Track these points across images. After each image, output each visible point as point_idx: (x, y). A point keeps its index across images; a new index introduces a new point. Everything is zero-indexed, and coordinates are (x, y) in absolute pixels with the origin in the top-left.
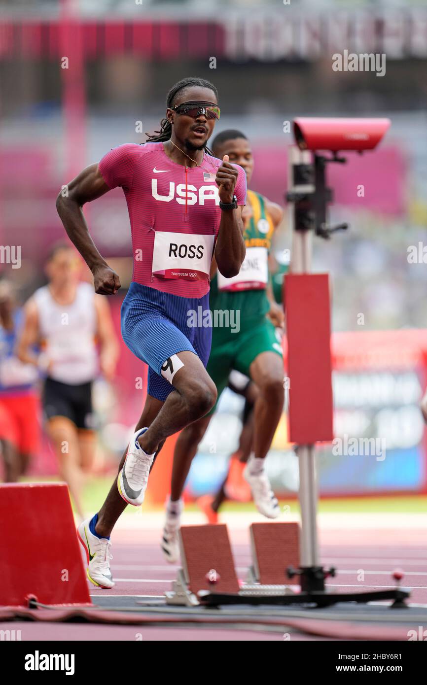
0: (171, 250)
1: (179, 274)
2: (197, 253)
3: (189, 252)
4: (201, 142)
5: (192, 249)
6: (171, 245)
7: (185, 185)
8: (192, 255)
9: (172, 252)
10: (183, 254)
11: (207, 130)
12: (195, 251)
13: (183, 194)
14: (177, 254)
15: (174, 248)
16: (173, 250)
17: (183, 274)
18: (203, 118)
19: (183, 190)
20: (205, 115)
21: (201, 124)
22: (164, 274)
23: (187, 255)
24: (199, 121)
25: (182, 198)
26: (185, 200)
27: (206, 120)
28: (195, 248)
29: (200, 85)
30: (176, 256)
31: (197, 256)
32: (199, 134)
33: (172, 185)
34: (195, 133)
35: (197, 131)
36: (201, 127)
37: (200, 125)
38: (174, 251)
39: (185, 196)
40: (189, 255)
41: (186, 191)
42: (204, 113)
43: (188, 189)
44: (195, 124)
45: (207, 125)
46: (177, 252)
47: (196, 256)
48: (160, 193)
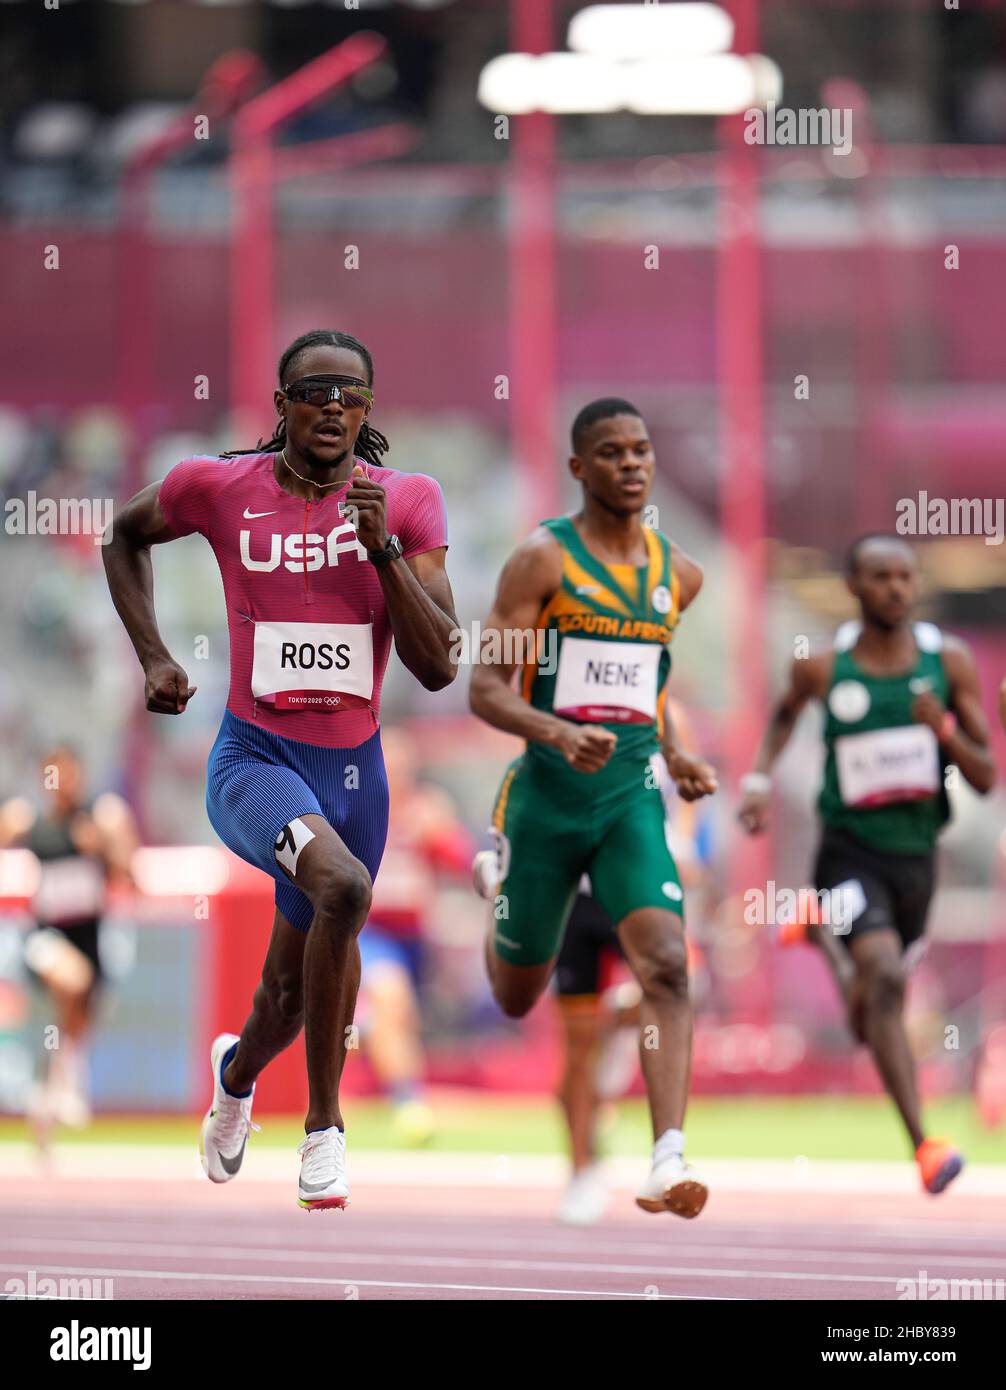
0: (285, 656)
1: (304, 700)
2: (336, 658)
3: (318, 658)
4: (333, 452)
5: (325, 651)
6: (285, 645)
7: (301, 536)
8: (325, 662)
9: (288, 660)
10: (307, 661)
11: (345, 430)
12: (333, 655)
13: (299, 553)
14: (297, 663)
15: (289, 650)
16: (290, 654)
17: (312, 700)
18: (337, 406)
19: (297, 546)
20: (339, 401)
21: (332, 417)
22: (273, 701)
23: (316, 664)
24: (327, 412)
25: (297, 560)
26: (302, 564)
27: (341, 409)
28: (331, 649)
29: (330, 344)
30: (294, 666)
31: (337, 664)
32: (327, 438)
33: (276, 539)
34: (321, 436)
35: (325, 432)
36: (331, 424)
37: (328, 420)
38: (291, 657)
39: (302, 556)
40: (319, 664)
41: (305, 546)
42: (336, 397)
43: (308, 542)
44: (320, 418)
45: (343, 420)
46: (296, 658)
47: (334, 664)
48: (254, 557)
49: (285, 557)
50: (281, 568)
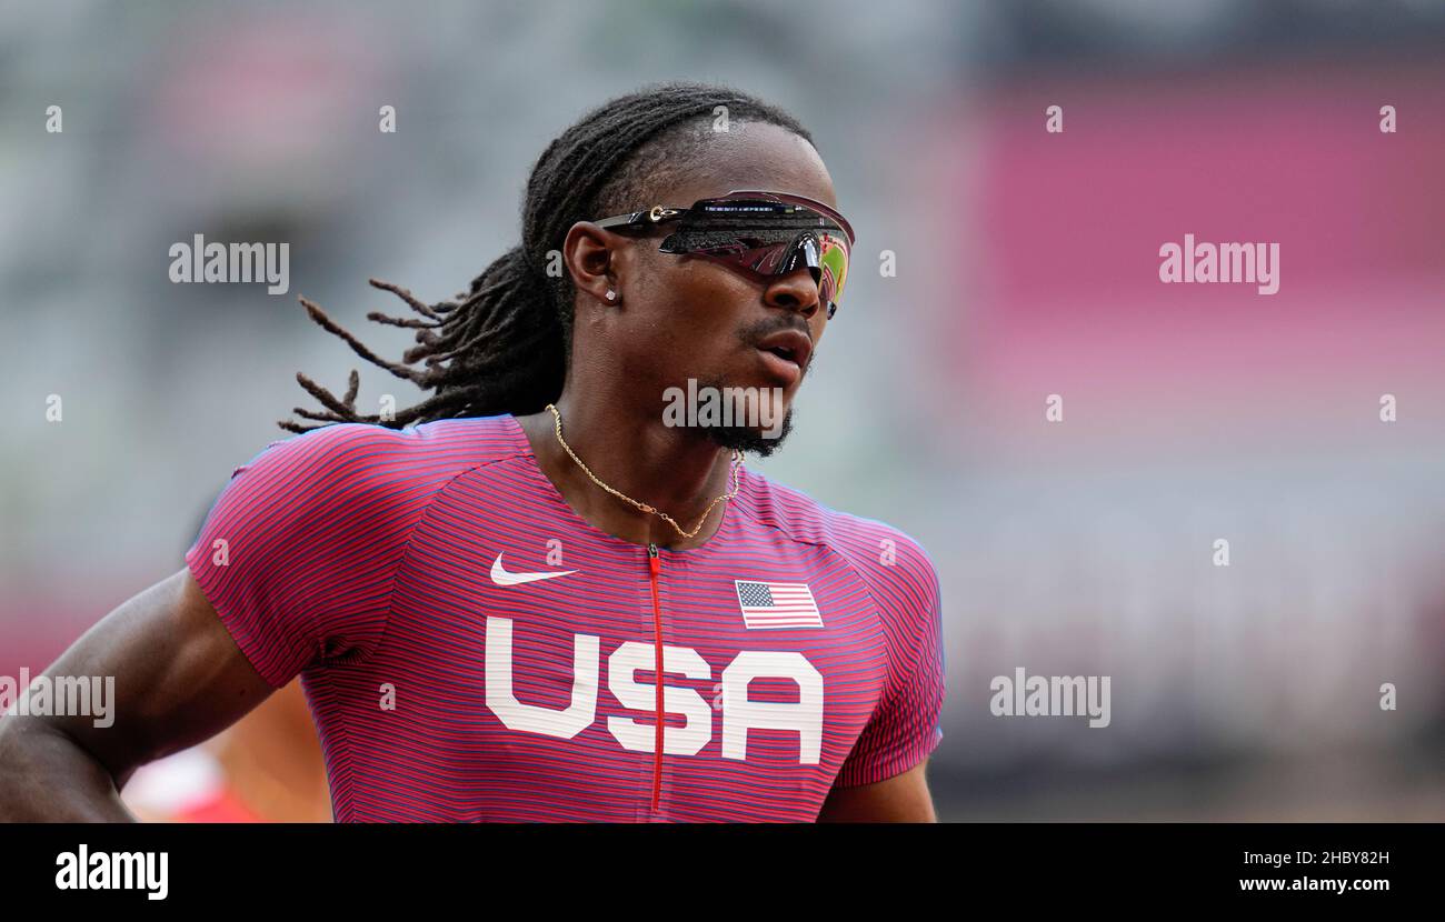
7: (651, 648)
13: (643, 698)
19: (640, 676)
25: (639, 717)
26: (651, 730)
33: (586, 648)
39: (652, 707)
41: (658, 678)
43: (669, 667)
48: (525, 692)
49: (607, 704)
50: (597, 732)
